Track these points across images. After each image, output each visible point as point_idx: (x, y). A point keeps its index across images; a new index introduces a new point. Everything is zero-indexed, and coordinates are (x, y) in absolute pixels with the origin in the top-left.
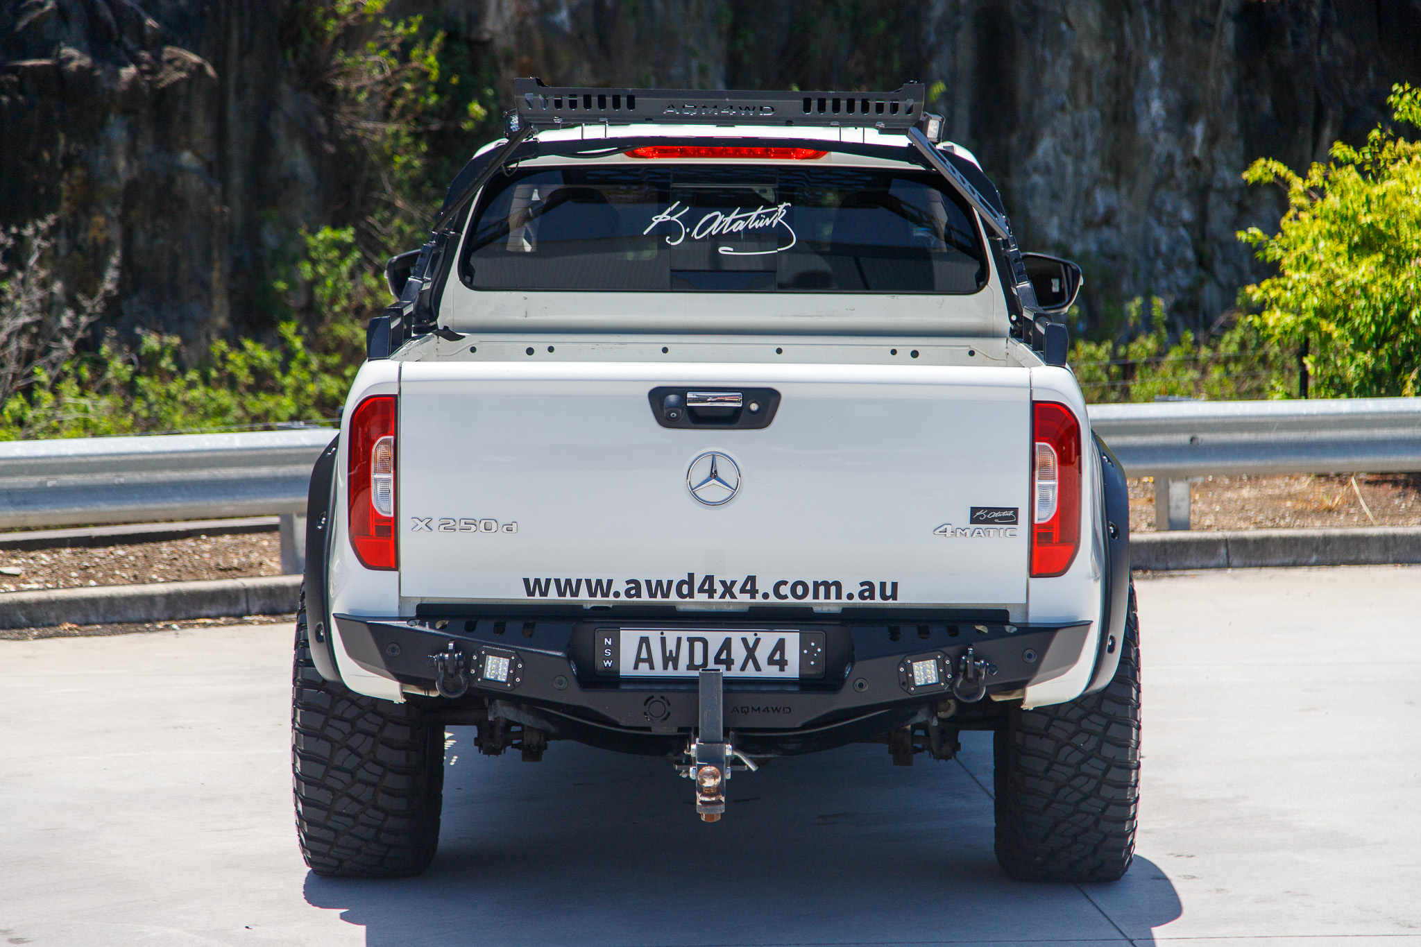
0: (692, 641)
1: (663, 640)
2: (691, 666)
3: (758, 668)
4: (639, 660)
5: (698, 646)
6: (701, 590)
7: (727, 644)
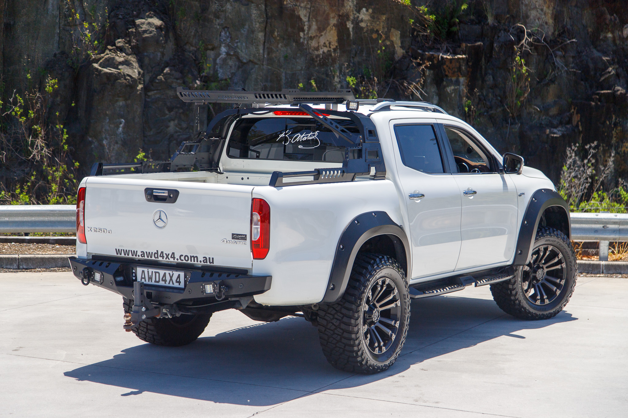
0: (156, 272)
1: (148, 271)
2: (155, 281)
3: (173, 284)
4: (142, 278)
5: (157, 274)
6: (160, 256)
7: (165, 275)
